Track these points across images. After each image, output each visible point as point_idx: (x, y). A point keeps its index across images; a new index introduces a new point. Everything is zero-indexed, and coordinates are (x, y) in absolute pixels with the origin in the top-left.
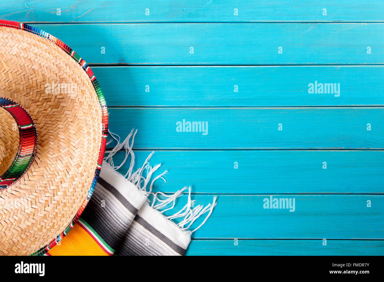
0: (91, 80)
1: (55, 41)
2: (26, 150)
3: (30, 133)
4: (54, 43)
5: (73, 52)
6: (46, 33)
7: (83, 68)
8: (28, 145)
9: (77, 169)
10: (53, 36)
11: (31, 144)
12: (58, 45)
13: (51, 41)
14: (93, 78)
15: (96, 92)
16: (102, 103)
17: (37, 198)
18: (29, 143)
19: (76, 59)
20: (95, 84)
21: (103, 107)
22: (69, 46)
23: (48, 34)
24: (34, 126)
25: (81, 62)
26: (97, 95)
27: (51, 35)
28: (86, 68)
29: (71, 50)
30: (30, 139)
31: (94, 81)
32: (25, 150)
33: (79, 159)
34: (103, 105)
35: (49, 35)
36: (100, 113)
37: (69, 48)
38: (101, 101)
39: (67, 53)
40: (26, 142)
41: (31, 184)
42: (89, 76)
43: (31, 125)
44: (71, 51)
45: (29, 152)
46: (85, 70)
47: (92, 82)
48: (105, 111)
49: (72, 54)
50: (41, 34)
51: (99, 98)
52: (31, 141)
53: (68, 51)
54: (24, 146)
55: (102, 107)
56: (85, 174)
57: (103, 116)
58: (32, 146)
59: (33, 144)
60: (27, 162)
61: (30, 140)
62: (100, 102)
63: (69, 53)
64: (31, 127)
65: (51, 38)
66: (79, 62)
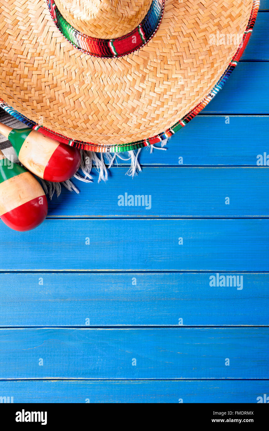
0: (145, 140)
1: (203, 103)
2: (84, 43)
3: (105, 51)
5: (184, 124)
6: (216, 93)
7: (163, 133)
8: (90, 46)
9: (49, 96)
10: (209, 101)
11: (91, 49)
12: (197, 106)
13: (203, 100)
14: (147, 143)
15: (129, 144)
16: (113, 148)
17: (29, 42)
18: (92, 47)
19: (175, 127)
20: (137, 145)
21: (108, 149)
22: (192, 119)
23: (214, 95)
24: (115, 57)
25: (171, 132)
26: (125, 143)
27: (211, 98)
28: (161, 137)
29: (187, 123)
30: (97, 49)
31: (143, 144)
33: (60, 102)
34: (111, 148)
35: (212, 96)
36: (105, 142)
37: (190, 120)
38: (116, 147)
39: (184, 117)
40: (92, 44)
41: (47, 38)
42: (152, 138)
43: (115, 54)
44: (185, 122)
45: (82, 45)
46: (159, 135)
47: (143, 141)
48: (102, 149)
49: (182, 122)
50: (217, 86)
51: (121, 145)
52: (95, 50)
53: (187, 117)
54: (88, 40)
55: (109, 147)
56: (39, 106)
57: (97, 145)
58: (89, 49)
59: (92, 51)
60: (72, 40)
63: (185, 119)
64: (112, 51)
65: (208, 99)
66: (171, 129)
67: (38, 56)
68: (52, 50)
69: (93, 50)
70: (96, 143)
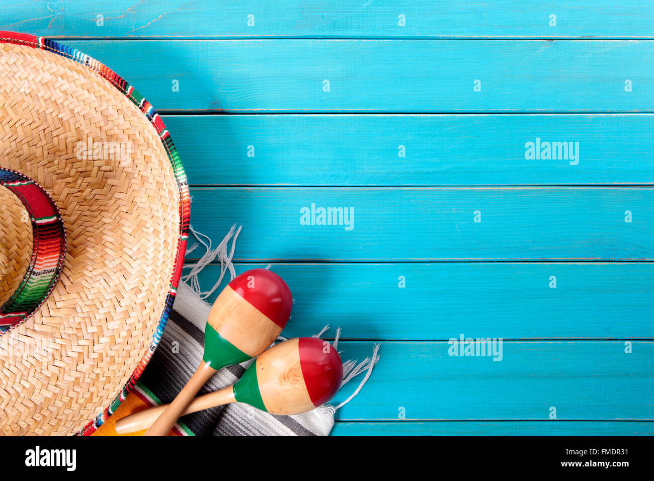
0: (161, 138)
1: (99, 69)
2: (45, 261)
3: (53, 231)
4: (98, 72)
5: (130, 88)
6: (83, 54)
7: (147, 116)
8: (48, 253)
10: (95, 60)
11: (55, 251)
12: (104, 77)
13: (92, 69)
14: (164, 134)
15: (170, 158)
16: (179, 178)
17: (63, 348)
18: (51, 250)
19: (136, 101)
20: (167, 144)
21: (182, 185)
22: (122, 78)
23: (86, 56)
24: (60, 219)
25: (143, 105)
26: (171, 165)
27: (91, 59)
28: (153, 117)
29: (128, 84)
30: (52, 242)
31: (166, 139)
32: (43, 262)
34: (181, 182)
35: (88, 59)
36: (176, 197)
37: (123, 81)
38: (177, 175)
39: (119, 89)
40: (45, 248)
41: (52, 323)
42: (157, 130)
43: (55, 218)
44: (127, 87)
45: (50, 266)
46: (150, 120)
47: (163, 141)
48: (184, 193)
49: (128, 92)
50: (74, 57)
51: (174, 169)
52: (53, 246)
53: (120, 87)
54: (41, 254)
55: (180, 185)
57: (181, 202)
58: (55, 256)
59: (57, 251)
60: (46, 283)
61: (53, 244)
62: (176, 177)
63: (123, 89)
64: (54, 221)
65: (92, 63)
66: (140, 106)
70: (179, 206)
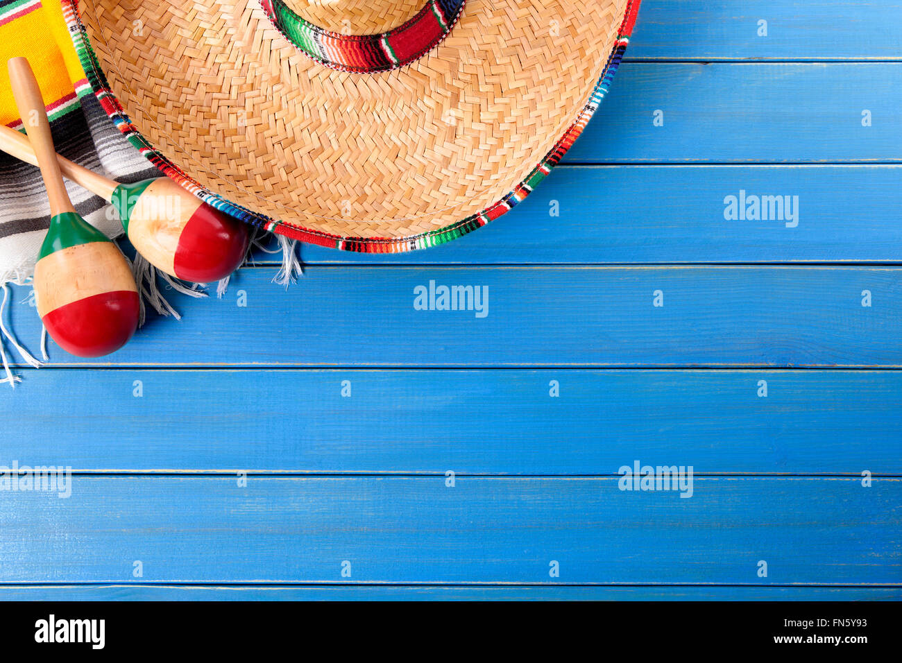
0: (479, 214)
1: (578, 125)
2: (334, 49)
4: (575, 123)
5: (547, 169)
6: (599, 101)
7: (510, 194)
8: (345, 53)
9: (284, 162)
10: (589, 118)
12: (568, 132)
13: (577, 119)
14: (483, 218)
15: (450, 227)
16: (422, 239)
17: (230, 65)
18: (349, 56)
19: (531, 178)
20: (465, 226)
21: (412, 243)
22: (562, 159)
23: (596, 106)
25: (524, 189)
26: (442, 227)
27: (591, 113)
28: (508, 203)
29: (554, 166)
30: (360, 57)
31: (476, 222)
32: (332, 47)
33: (306, 169)
34: (417, 241)
35: (592, 109)
36: (403, 232)
37: (558, 160)
38: (428, 238)
39: (546, 158)
40: (350, 49)
41: (262, 53)
42: (492, 207)
43: (395, 61)
44: (549, 165)
45: (329, 54)
46: (504, 199)
47: (475, 216)
48: (401, 245)
49: (544, 167)
50: (599, 88)
51: (436, 232)
52: (355, 58)
53: (551, 156)
54: (341, 44)
55: (413, 240)
56: (268, 184)
57: (390, 240)
58: (344, 60)
59: (350, 62)
60: (309, 47)
62: (425, 235)
63: (548, 159)
65: (586, 115)
66: (524, 183)
67: (250, 88)
68: (276, 73)
69: (351, 60)
70: (387, 237)
